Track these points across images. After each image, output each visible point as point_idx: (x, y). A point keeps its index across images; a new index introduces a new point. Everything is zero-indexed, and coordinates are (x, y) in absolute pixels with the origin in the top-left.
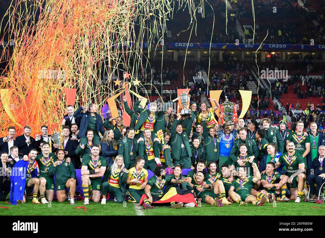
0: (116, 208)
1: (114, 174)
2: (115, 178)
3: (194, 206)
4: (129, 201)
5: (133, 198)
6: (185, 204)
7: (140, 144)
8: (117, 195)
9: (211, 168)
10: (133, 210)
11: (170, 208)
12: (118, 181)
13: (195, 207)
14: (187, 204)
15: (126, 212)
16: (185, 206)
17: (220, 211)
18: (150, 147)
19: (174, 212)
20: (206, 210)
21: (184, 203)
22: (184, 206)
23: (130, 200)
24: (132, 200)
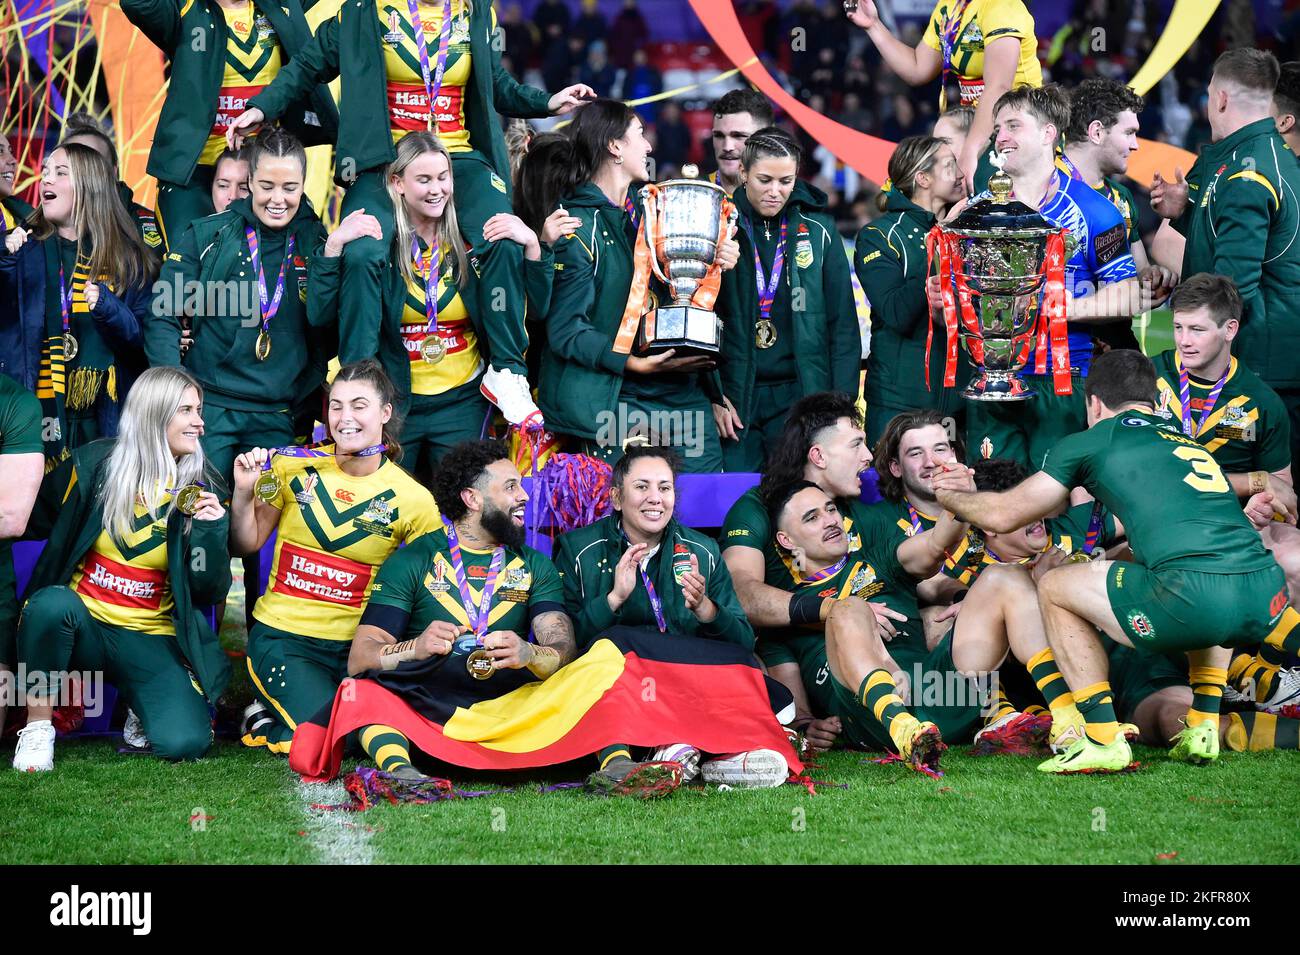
0: (138, 804)
1: (124, 528)
2: (129, 552)
3: (784, 774)
4: (247, 740)
5: (284, 713)
6: (707, 766)
7: (350, 260)
8: (143, 696)
9: (915, 464)
10: (284, 819)
11: (589, 790)
12: (159, 577)
13: (788, 782)
14: (722, 765)
15: (227, 828)
16: (708, 777)
17: (992, 821)
18: (440, 290)
19: (621, 825)
20: (877, 811)
21: (706, 758)
22: (698, 780)
23: (261, 731)
24: (277, 729)
